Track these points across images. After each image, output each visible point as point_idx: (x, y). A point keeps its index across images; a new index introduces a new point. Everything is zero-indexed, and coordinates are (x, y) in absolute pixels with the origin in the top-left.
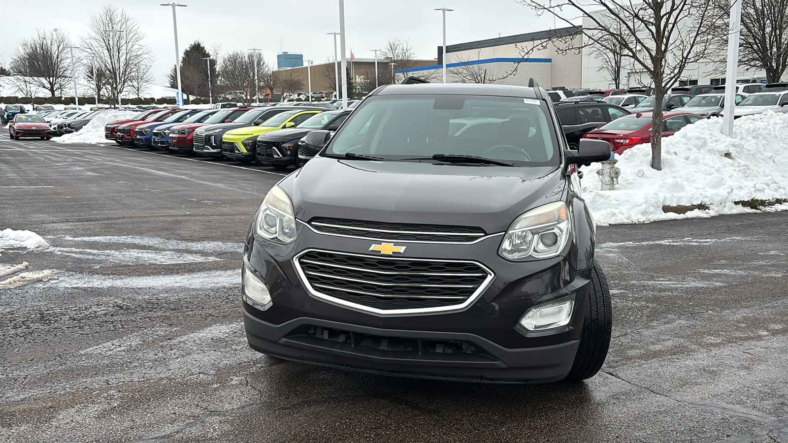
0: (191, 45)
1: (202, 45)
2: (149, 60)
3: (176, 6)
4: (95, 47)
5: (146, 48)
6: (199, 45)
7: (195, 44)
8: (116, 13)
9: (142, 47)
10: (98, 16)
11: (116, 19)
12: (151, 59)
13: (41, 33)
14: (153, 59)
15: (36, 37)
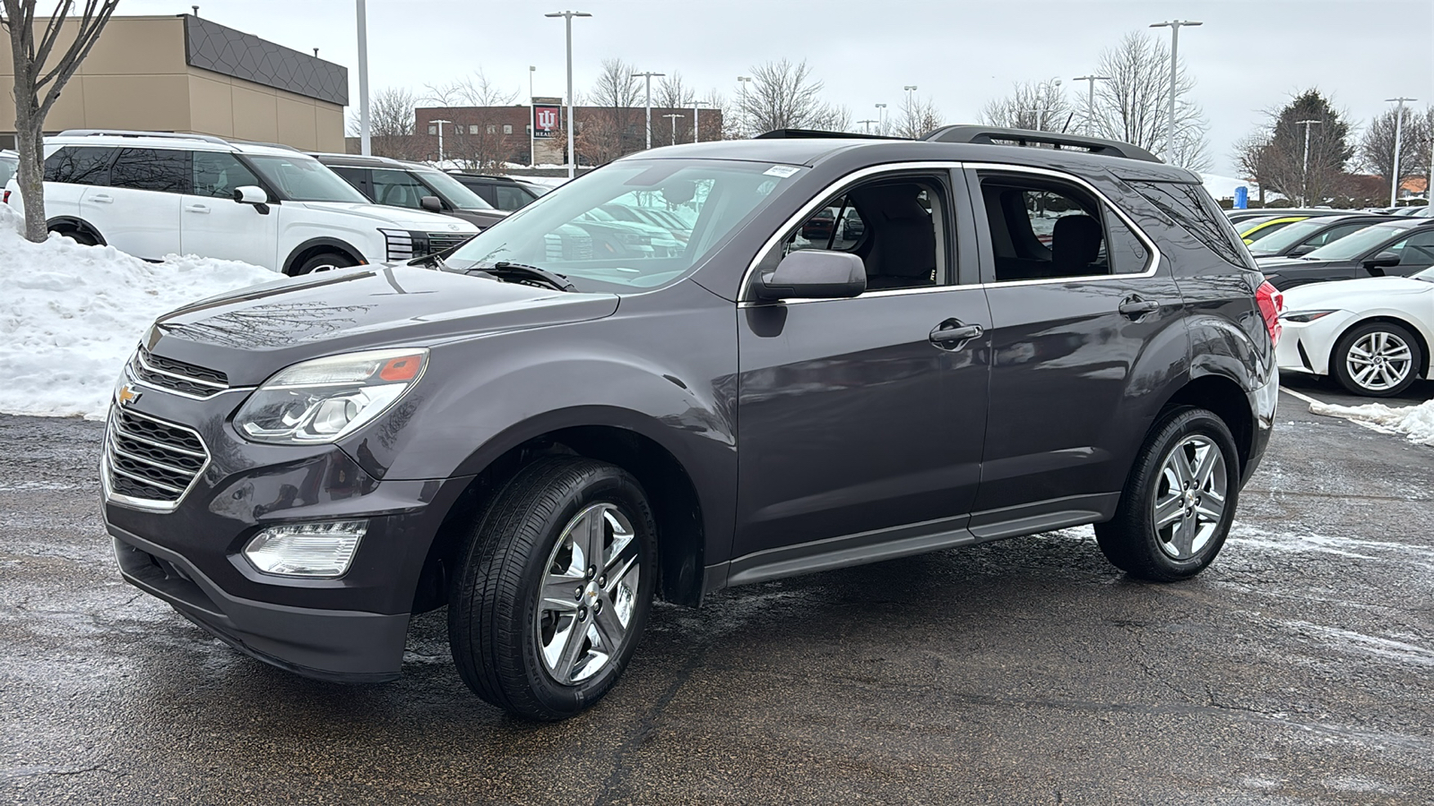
0: (1299, 98)
1: (1321, 97)
2: (1196, 128)
3: (1181, 26)
4: (1101, 109)
5: (1193, 107)
6: (1315, 95)
7: (1307, 96)
8: (1145, 47)
9: (1184, 106)
10: (1114, 54)
11: (1145, 58)
12: (1201, 126)
13: (1022, 88)
14: (1205, 127)
15: (1012, 98)
